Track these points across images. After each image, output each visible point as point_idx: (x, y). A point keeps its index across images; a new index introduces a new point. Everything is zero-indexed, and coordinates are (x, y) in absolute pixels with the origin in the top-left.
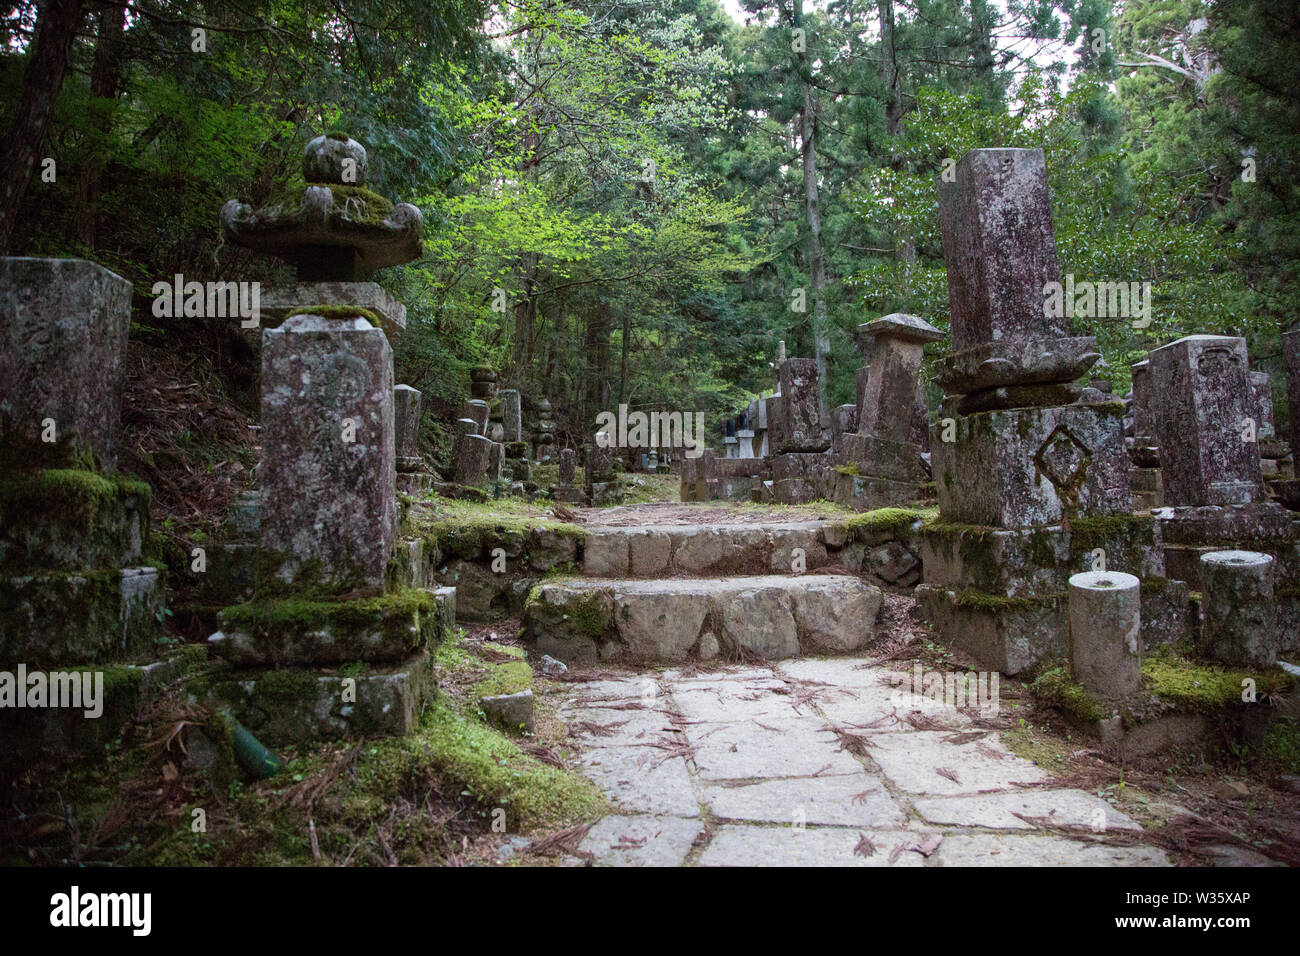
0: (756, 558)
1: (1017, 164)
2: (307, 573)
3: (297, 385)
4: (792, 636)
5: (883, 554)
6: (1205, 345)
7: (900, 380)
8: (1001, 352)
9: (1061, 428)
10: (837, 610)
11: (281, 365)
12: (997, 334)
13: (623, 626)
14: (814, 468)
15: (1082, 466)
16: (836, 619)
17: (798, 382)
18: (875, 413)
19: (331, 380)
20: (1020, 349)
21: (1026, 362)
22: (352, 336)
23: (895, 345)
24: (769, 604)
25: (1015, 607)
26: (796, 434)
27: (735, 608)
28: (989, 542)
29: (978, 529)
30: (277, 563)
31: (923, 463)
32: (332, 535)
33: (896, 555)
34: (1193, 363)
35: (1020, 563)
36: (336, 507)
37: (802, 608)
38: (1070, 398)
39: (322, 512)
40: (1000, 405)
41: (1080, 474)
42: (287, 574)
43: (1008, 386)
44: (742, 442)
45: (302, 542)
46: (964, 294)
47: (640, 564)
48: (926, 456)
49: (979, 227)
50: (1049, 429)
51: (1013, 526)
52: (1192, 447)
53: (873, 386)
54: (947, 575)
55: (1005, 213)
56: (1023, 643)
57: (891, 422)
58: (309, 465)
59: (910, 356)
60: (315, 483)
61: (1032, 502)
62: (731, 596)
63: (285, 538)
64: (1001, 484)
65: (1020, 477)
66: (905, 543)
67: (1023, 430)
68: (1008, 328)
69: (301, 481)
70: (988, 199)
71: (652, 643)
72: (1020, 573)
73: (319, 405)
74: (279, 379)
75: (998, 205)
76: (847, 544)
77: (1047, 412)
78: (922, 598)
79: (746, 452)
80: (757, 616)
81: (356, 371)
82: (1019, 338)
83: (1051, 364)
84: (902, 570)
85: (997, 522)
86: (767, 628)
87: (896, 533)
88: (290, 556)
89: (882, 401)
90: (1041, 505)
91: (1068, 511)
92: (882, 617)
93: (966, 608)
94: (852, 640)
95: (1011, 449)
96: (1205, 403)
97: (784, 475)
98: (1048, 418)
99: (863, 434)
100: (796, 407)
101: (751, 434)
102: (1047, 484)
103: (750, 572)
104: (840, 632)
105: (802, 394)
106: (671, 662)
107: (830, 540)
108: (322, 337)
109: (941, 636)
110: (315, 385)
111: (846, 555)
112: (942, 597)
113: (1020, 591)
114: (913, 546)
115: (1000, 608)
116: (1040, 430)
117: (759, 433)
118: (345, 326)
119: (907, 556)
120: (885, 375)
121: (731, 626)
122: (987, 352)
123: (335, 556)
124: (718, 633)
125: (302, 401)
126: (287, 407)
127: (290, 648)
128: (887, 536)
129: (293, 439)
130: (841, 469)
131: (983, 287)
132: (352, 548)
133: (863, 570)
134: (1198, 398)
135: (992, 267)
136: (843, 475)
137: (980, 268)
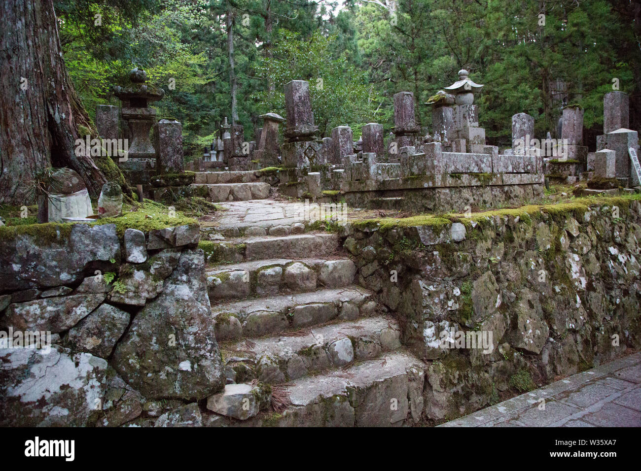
0: (239, 179)
1: (302, 85)
2: (171, 169)
3: (166, 134)
4: (250, 195)
5: (270, 178)
6: (342, 128)
7: (272, 134)
8: (297, 129)
9: (310, 146)
10: (260, 189)
11: (163, 129)
12: (297, 125)
13: (210, 193)
14: (243, 163)
15: (314, 155)
16: (260, 191)
17: (237, 133)
18: (264, 144)
19: (172, 133)
20: (302, 128)
21: (303, 131)
22: (176, 124)
23: (270, 123)
24: (245, 188)
25: (299, 183)
26: (236, 151)
27: (236, 188)
28: (294, 170)
29: (293, 168)
30: (165, 167)
31: (279, 160)
32: (175, 162)
33: (273, 178)
34: (339, 132)
35: (301, 175)
36: (175, 157)
37: (252, 189)
38: (312, 139)
39: (172, 158)
40: (297, 141)
41: (314, 156)
42: (167, 170)
43: (299, 136)
44: (212, 155)
45: (169, 164)
46: (290, 114)
47: (210, 180)
48: (280, 157)
49: (293, 100)
50: (307, 146)
51: (300, 167)
52: (339, 151)
53: (264, 135)
54: (286, 180)
55: (299, 97)
56: (301, 191)
57: (269, 147)
58: (170, 149)
59: (275, 126)
60: (171, 153)
61: (304, 162)
62: (235, 186)
63: (166, 163)
64: (297, 158)
65: (301, 157)
66: (276, 176)
67: (302, 146)
68: (299, 123)
69: (168, 152)
70: (296, 93)
71: (217, 197)
72: (301, 177)
73: (171, 137)
74: (163, 132)
75: (298, 95)
76: (261, 176)
77: (307, 143)
78: (280, 186)
79: (214, 159)
80: (242, 190)
81: (177, 131)
82: (301, 126)
83: (308, 132)
84: (274, 182)
85: (296, 166)
86: (244, 193)
87: (273, 173)
88: (167, 166)
89: (266, 140)
90: (305, 163)
91: (311, 164)
92: (270, 191)
93: (290, 186)
94: (264, 196)
95: (299, 150)
96: (342, 141)
97: (232, 165)
98: (307, 144)
99: (261, 150)
100: (236, 142)
101: (215, 152)
102: (307, 158)
103: (238, 182)
104: (261, 194)
105: (238, 138)
106: (222, 201)
107: (257, 175)
108: (170, 124)
109: (284, 193)
110: (170, 134)
111: (261, 178)
112: (285, 185)
113: (301, 181)
114: (278, 176)
115: (297, 184)
116: (305, 146)
117: (218, 152)
118: (173, 122)
119: (276, 179)
120: (268, 132)
121: (236, 193)
122: (294, 129)
123: (176, 166)
124: (232, 195)
125: (167, 137)
126: (164, 138)
127: (171, 182)
128: (271, 174)
129: (166, 144)
130: (253, 161)
131: (294, 113)
132: (179, 165)
133: (266, 181)
134: (340, 140)
135: (296, 109)
136: (254, 163)
137: (293, 109)
